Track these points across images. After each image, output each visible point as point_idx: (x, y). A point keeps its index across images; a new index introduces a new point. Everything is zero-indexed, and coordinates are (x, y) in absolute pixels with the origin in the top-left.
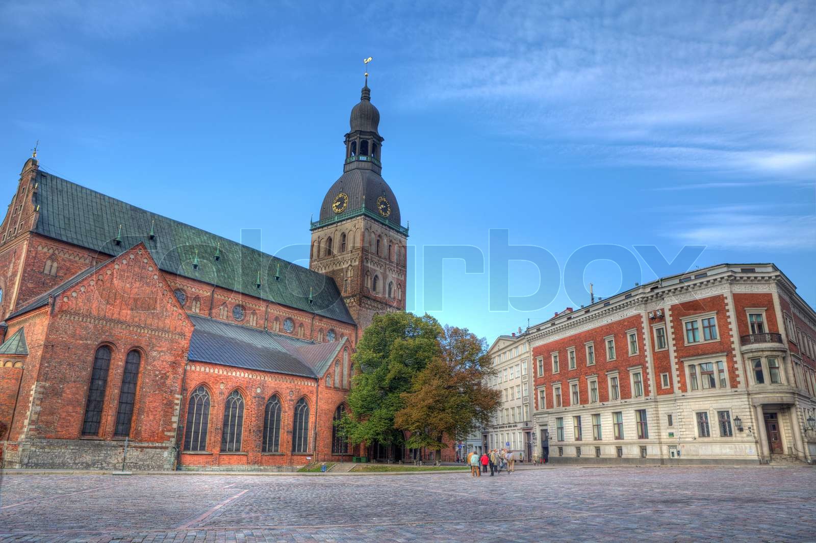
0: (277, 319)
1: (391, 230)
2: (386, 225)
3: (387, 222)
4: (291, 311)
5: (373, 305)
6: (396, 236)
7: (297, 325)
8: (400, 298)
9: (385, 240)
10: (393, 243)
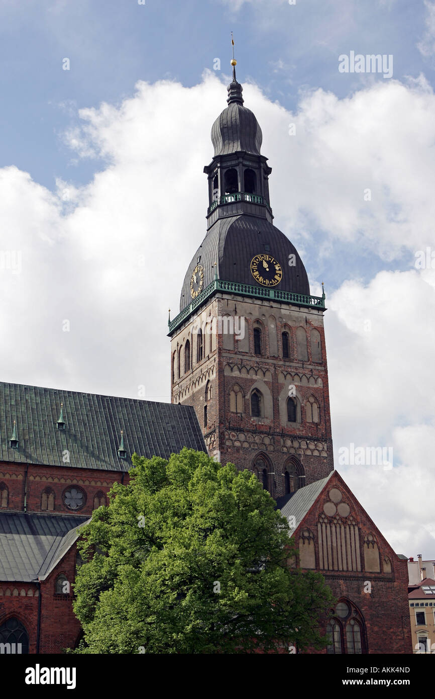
0: (48, 490)
1: (284, 306)
2: (269, 300)
3: (272, 294)
4: (75, 474)
5: (251, 440)
6: (296, 314)
7: (90, 496)
8: (316, 420)
9: (273, 326)
10: (290, 327)
